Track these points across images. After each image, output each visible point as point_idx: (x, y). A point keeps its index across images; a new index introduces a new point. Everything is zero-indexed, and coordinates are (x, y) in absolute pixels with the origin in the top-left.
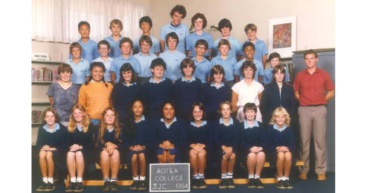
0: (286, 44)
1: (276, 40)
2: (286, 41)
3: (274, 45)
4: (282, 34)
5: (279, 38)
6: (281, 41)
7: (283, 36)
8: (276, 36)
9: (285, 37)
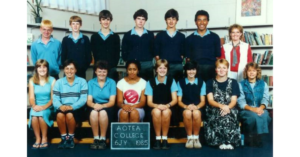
0: (256, 12)
1: (245, 9)
2: (255, 10)
3: (242, 13)
4: (251, 3)
5: (248, 7)
6: (249, 10)
7: (252, 5)
8: (245, 5)
9: (254, 7)
